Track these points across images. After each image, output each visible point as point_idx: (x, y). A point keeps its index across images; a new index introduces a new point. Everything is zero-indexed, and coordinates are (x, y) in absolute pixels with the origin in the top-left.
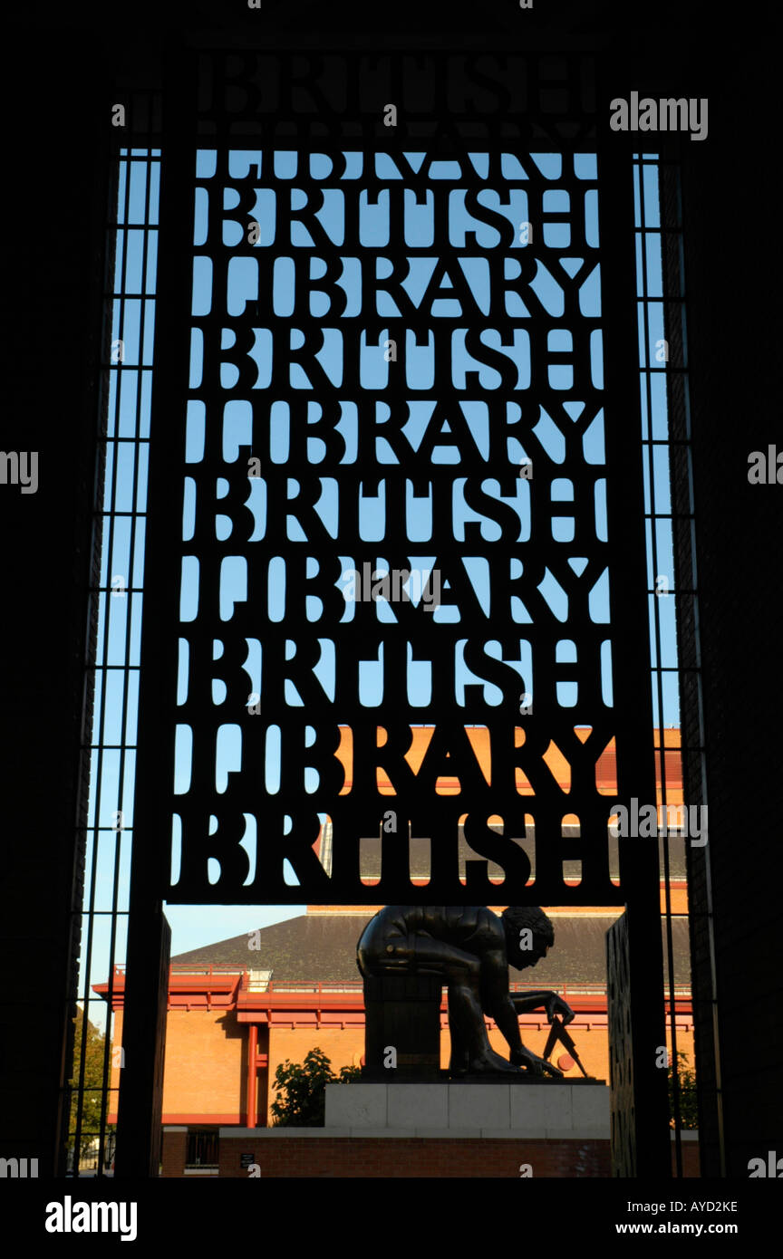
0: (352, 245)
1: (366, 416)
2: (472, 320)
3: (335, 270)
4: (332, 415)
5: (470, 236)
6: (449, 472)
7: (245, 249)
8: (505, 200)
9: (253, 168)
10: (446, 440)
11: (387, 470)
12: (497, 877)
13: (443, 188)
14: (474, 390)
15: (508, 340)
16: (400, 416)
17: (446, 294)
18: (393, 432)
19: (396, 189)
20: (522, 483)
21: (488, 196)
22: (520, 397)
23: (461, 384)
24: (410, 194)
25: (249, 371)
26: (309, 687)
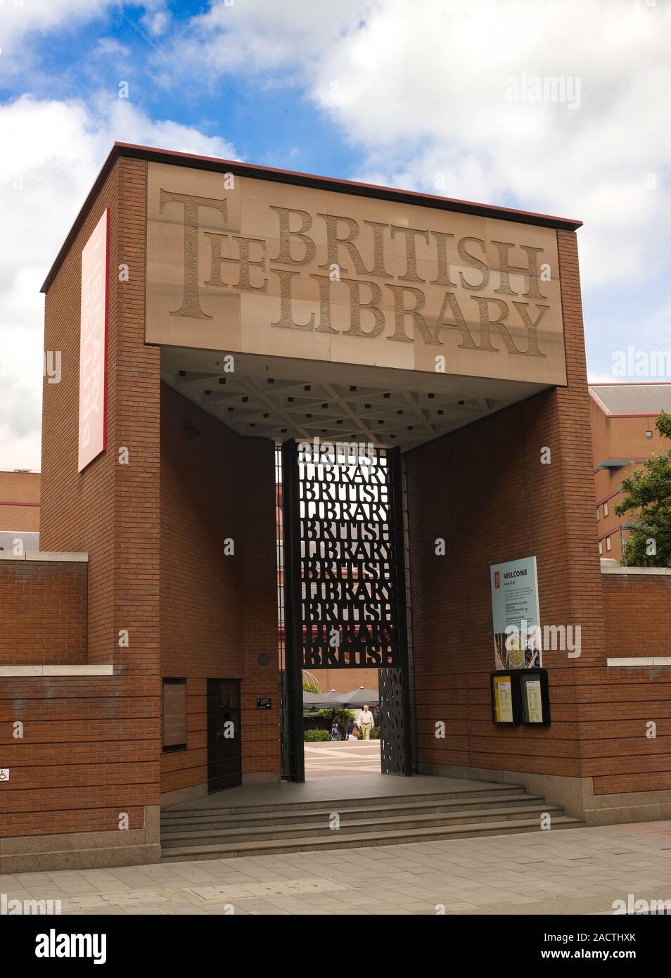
0: (338, 500)
1: (342, 546)
2: (365, 520)
3: (334, 506)
4: (334, 545)
5: (365, 498)
6: (361, 561)
7: (312, 500)
8: (372, 489)
9: (313, 477)
10: (360, 553)
11: (347, 560)
12: (374, 661)
13: (358, 485)
14: (367, 540)
15: (374, 527)
16: (350, 546)
17: (360, 514)
18: (348, 550)
19: (347, 484)
20: (378, 564)
21: (368, 488)
22: (377, 542)
23: (363, 538)
24: (350, 486)
25: (315, 533)
26: (332, 615)
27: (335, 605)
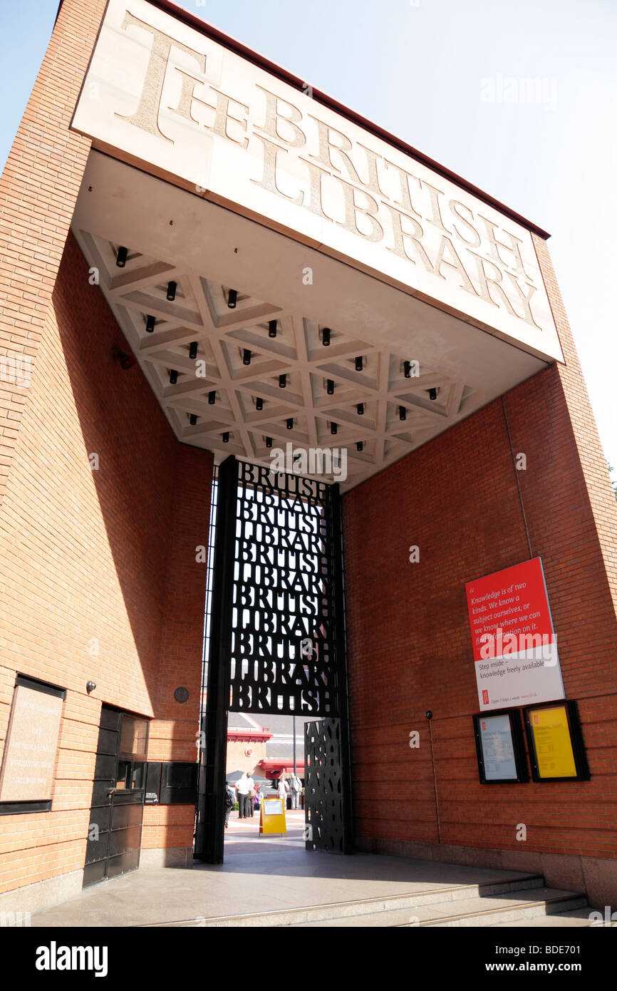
0: (276, 524)
1: (279, 574)
2: (304, 550)
3: (272, 531)
4: (271, 572)
5: (304, 528)
6: (299, 593)
7: (249, 520)
8: (312, 520)
9: (252, 497)
10: (298, 584)
11: (284, 590)
12: (310, 708)
13: (298, 513)
14: (305, 571)
15: (312, 558)
16: (287, 575)
17: (298, 543)
18: (286, 579)
19: (287, 511)
20: (316, 599)
21: (308, 518)
22: (315, 575)
23: (302, 569)
24: (290, 513)
25: (250, 556)
26: (265, 650)
27: (270, 638)
